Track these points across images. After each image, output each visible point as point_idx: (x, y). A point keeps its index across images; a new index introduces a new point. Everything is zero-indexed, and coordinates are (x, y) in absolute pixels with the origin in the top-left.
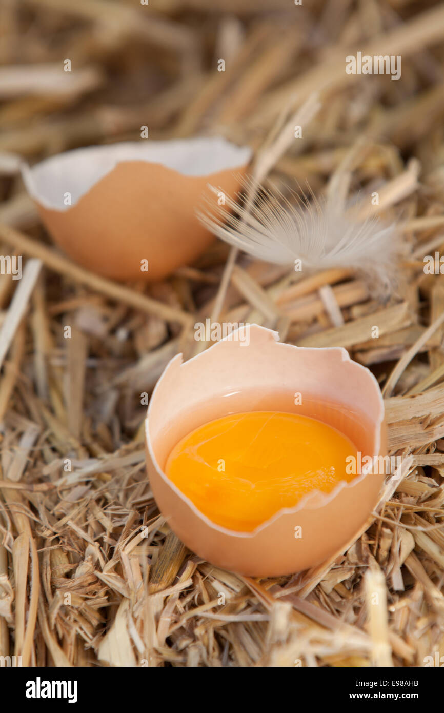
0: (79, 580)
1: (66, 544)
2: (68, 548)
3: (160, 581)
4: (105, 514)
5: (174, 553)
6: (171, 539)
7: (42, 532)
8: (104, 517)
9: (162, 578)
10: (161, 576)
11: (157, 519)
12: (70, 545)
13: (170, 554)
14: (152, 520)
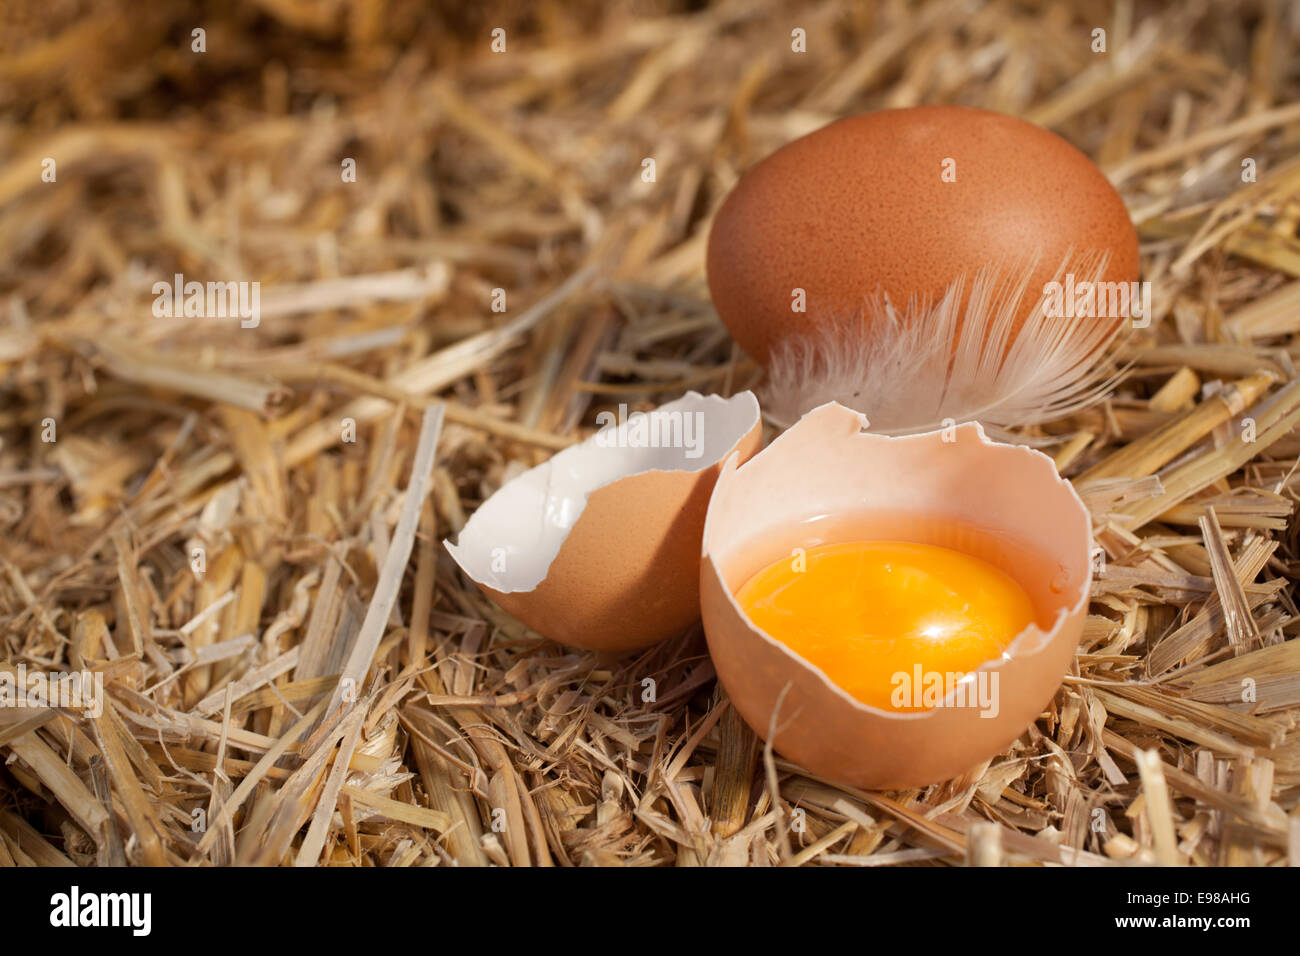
0: (608, 828)
1: (569, 776)
2: (574, 783)
3: (730, 816)
4: (618, 725)
5: (739, 770)
6: (728, 750)
7: (528, 764)
8: (618, 729)
9: (731, 811)
10: (729, 809)
11: (701, 723)
12: (575, 776)
13: (734, 773)
14: (696, 724)
